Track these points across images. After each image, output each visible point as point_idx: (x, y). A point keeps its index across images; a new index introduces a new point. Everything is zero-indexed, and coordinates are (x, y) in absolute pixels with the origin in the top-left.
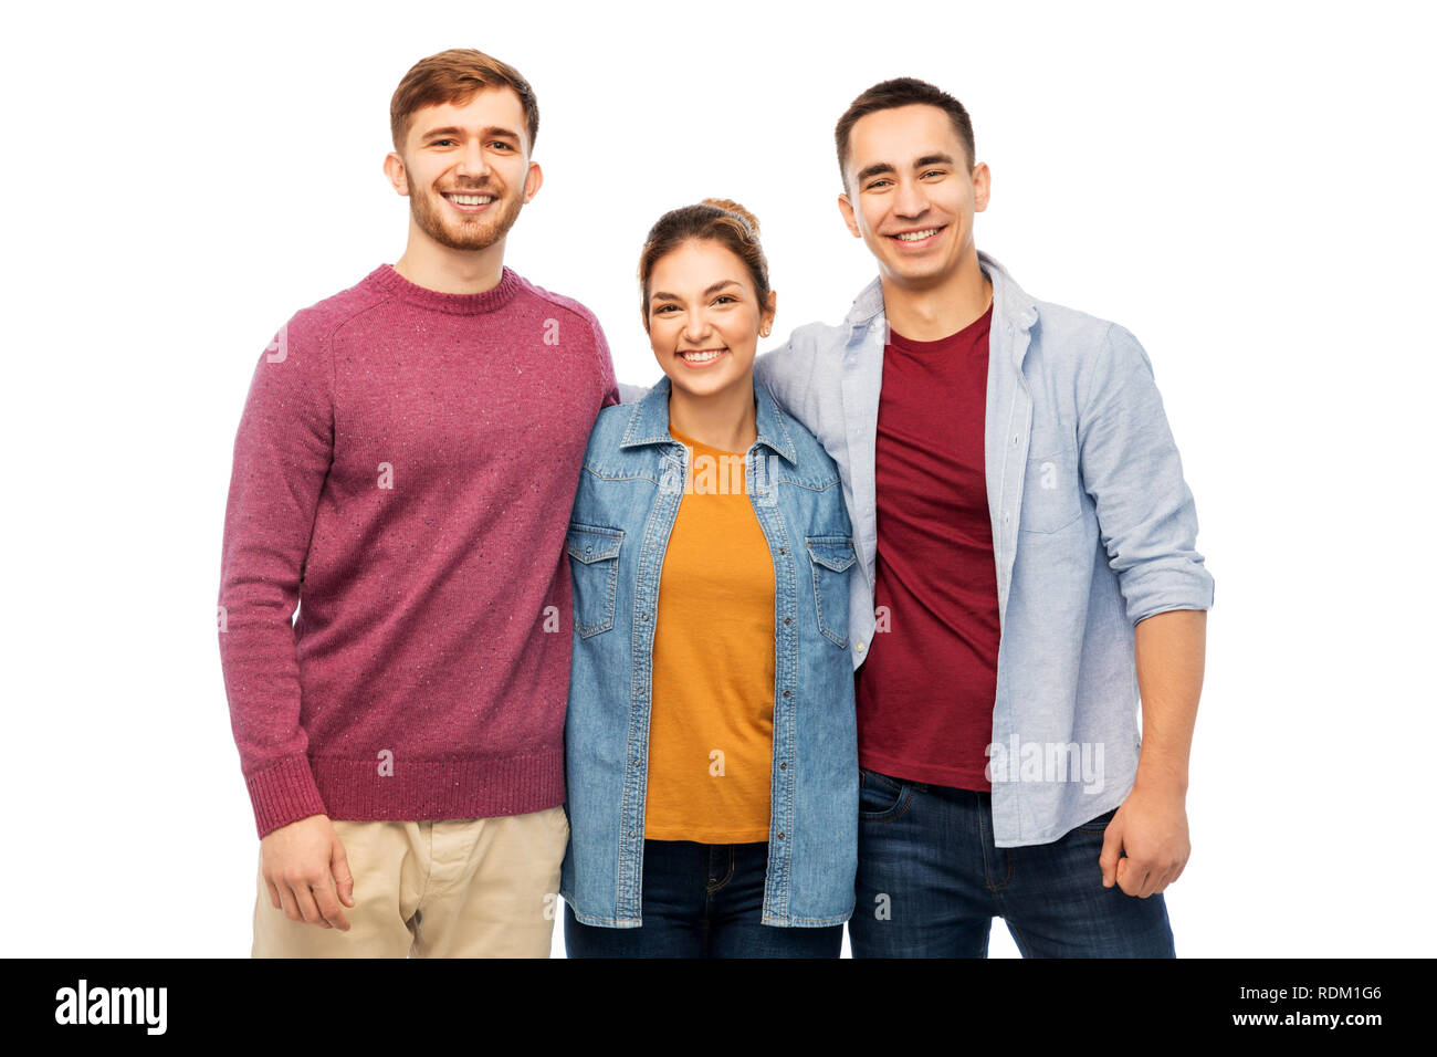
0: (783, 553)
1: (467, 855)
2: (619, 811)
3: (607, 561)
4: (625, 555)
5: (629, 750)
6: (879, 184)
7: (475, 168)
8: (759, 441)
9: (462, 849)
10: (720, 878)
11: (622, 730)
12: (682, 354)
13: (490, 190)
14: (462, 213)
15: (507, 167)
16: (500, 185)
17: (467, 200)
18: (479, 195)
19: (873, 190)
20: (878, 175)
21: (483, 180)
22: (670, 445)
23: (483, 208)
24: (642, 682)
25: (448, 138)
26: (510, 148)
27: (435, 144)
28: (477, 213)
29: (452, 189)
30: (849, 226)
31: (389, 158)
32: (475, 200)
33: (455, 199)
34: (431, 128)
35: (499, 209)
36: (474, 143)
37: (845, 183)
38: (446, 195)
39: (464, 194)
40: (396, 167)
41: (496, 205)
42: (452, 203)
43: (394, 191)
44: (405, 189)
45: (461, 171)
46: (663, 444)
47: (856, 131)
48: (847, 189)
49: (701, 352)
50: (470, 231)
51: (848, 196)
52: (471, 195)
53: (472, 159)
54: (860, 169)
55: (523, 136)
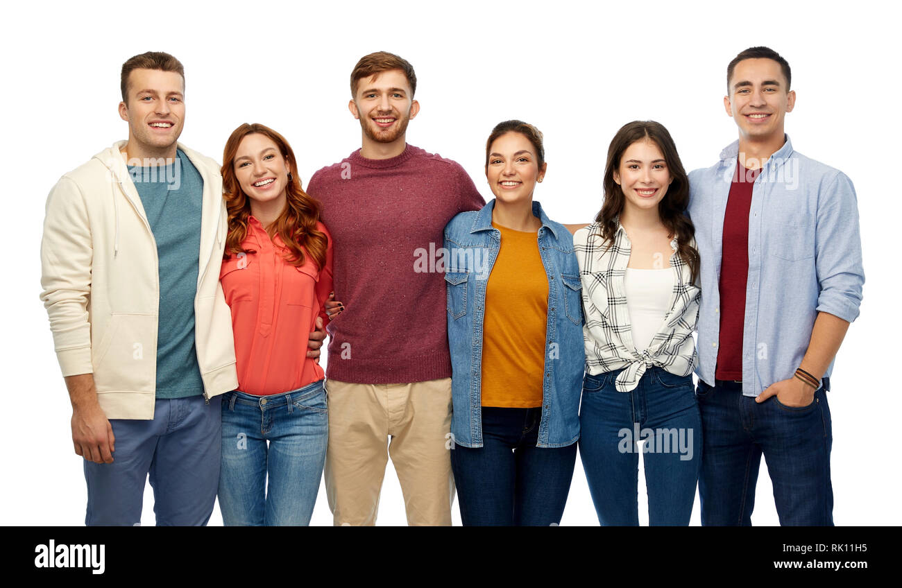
0: (552, 278)
1: (404, 408)
2: (469, 396)
3: (462, 283)
4: (470, 281)
5: (472, 369)
6: (744, 91)
7: (385, 108)
8: (544, 225)
9: (402, 406)
10: (529, 427)
11: (468, 360)
12: (501, 183)
13: (393, 116)
14: (381, 127)
15: (400, 105)
16: (397, 113)
17: (383, 121)
18: (387, 118)
19: (742, 94)
20: (745, 86)
21: (390, 112)
22: (492, 230)
23: (390, 124)
24: (478, 338)
25: (373, 94)
26: (401, 96)
27: (367, 97)
28: (388, 126)
29: (376, 117)
30: (727, 111)
31: (351, 102)
32: (386, 121)
33: (378, 120)
34: (365, 90)
35: (398, 124)
36: (384, 95)
37: (729, 91)
38: (374, 119)
39: (381, 119)
40: (354, 106)
41: (396, 123)
42: (376, 122)
43: (353, 117)
44: (357, 116)
45: (379, 109)
46: (489, 230)
47: (736, 68)
48: (729, 94)
49: (509, 181)
50: (384, 135)
51: (729, 97)
52: (384, 119)
53: (384, 103)
54: (736, 83)
55: (408, 91)
